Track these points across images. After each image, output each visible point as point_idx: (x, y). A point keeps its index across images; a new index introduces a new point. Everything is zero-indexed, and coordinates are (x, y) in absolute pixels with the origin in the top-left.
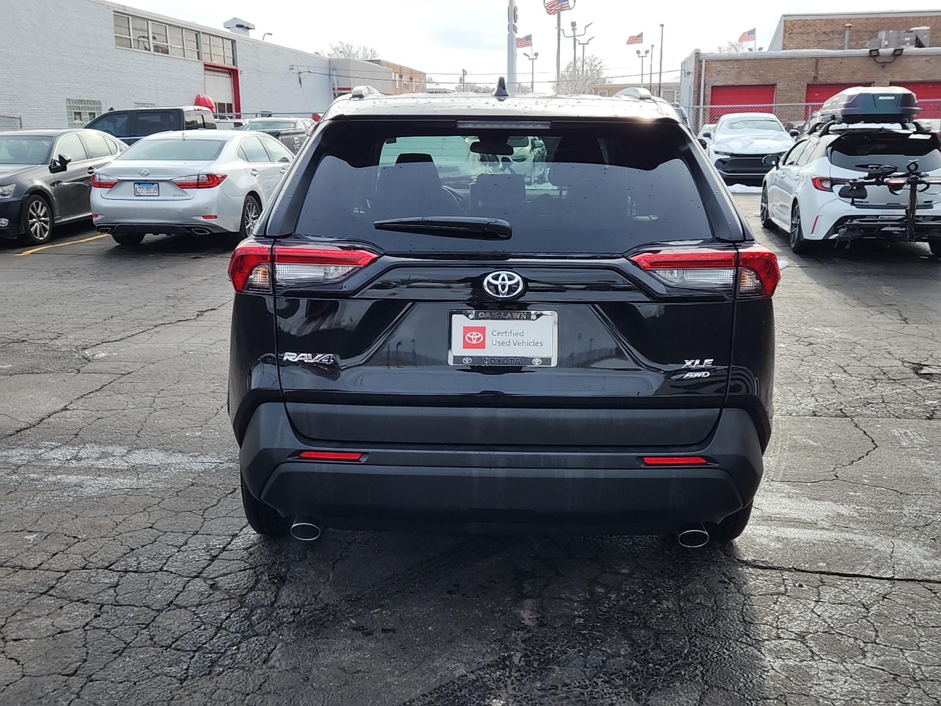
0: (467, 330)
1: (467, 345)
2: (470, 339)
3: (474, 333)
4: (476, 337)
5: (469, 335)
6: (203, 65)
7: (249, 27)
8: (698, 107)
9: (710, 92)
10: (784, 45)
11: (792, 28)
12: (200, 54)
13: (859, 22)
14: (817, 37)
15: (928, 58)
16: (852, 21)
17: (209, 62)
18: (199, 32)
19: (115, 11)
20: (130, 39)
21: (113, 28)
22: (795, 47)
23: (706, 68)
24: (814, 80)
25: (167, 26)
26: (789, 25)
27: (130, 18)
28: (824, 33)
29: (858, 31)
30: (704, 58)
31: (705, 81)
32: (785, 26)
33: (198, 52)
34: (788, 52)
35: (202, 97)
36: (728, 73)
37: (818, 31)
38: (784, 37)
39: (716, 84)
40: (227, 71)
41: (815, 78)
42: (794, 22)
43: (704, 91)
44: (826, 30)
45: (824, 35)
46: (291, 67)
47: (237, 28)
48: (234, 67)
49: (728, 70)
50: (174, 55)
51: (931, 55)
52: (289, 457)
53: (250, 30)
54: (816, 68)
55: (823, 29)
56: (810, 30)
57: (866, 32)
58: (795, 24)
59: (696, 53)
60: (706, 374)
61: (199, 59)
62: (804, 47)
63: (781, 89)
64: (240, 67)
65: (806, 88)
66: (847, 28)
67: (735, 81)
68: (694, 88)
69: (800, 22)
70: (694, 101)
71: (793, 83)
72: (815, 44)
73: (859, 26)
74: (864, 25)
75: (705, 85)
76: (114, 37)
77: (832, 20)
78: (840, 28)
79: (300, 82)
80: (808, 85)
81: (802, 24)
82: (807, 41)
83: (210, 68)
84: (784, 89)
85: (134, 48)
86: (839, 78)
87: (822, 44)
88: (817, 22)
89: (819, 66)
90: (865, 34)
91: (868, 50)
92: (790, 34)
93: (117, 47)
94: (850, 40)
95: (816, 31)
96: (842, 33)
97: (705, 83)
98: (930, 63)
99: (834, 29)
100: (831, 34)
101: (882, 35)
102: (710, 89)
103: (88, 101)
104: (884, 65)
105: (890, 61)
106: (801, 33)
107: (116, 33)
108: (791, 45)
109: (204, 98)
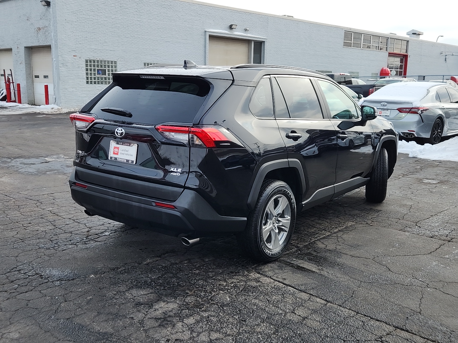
6: (388, 54)
7: (420, 34)
12: (387, 48)
17: (392, 52)
18: (389, 38)
19: (345, 31)
20: (351, 43)
21: (343, 38)
25: (372, 36)
27: (353, 33)
33: (387, 47)
35: (384, 69)
40: (402, 56)
46: (441, 53)
47: (413, 35)
48: (406, 54)
50: (373, 49)
53: (420, 35)
60: (179, 174)
61: (386, 50)
64: (409, 54)
76: (343, 43)
79: (446, 60)
83: (392, 55)
85: (353, 47)
93: (344, 47)
103: (326, 71)
107: (344, 40)
109: (385, 69)
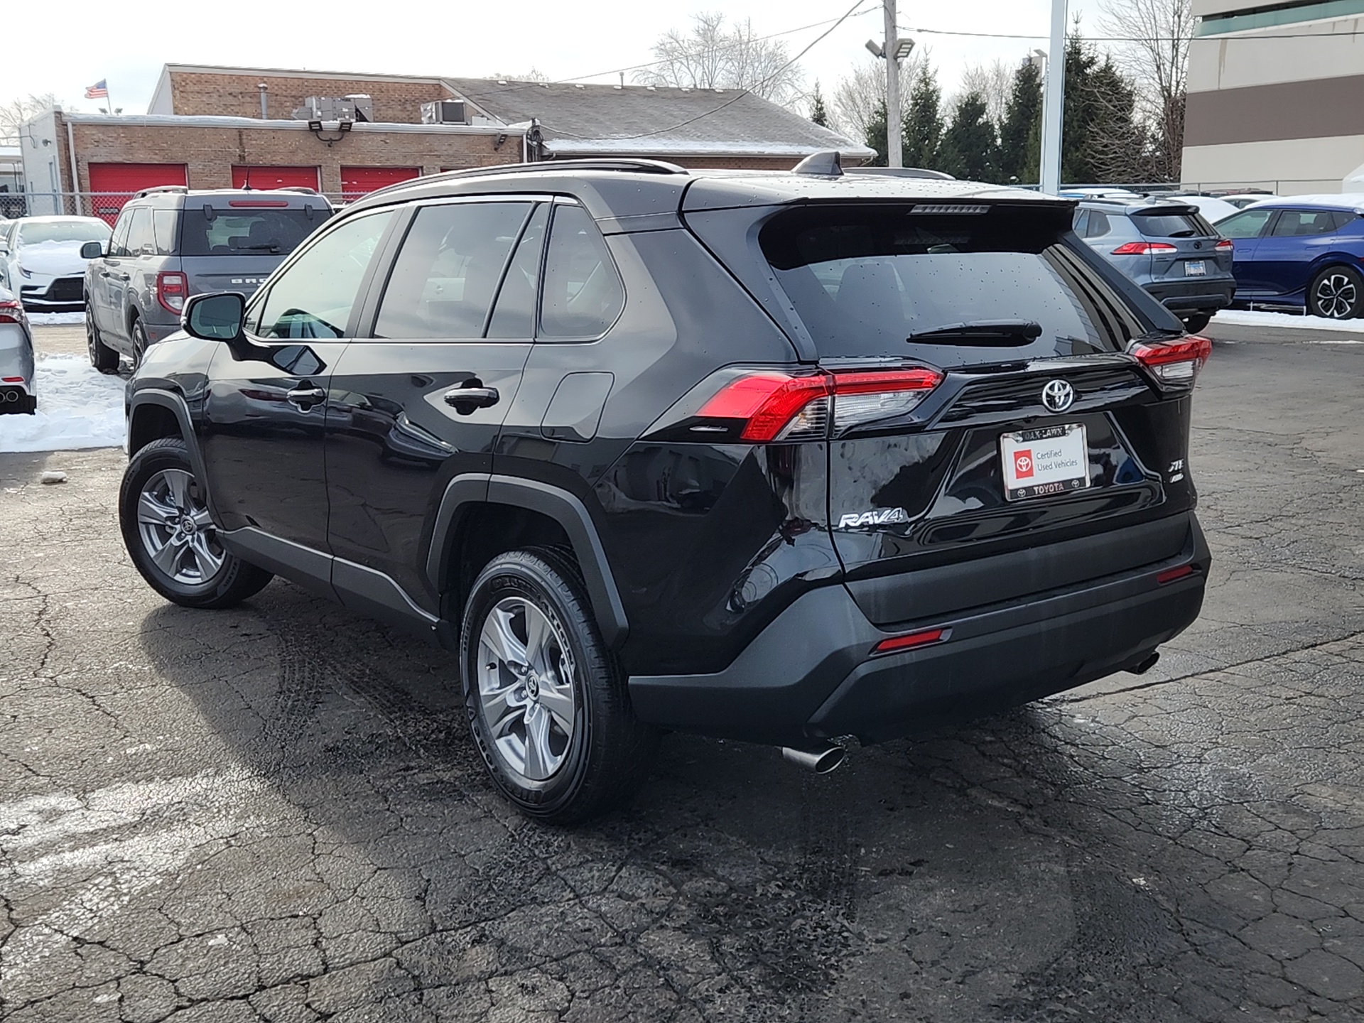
0: (1018, 455)
1: (1020, 475)
2: (1021, 466)
3: (1023, 458)
4: (1025, 463)
5: (1019, 462)
8: (71, 194)
9: (87, 172)
10: (175, 108)
11: (183, 84)
13: (276, 83)
14: (221, 99)
15: (383, 137)
16: (265, 79)
22: (192, 111)
23: (74, 134)
24: (241, 160)
26: (178, 79)
28: (230, 94)
29: (277, 95)
30: (69, 121)
31: (76, 155)
32: (172, 80)
34: (184, 119)
36: (110, 144)
37: (221, 91)
38: (174, 97)
39: (95, 160)
41: (242, 158)
42: (185, 76)
43: (78, 170)
44: (233, 90)
45: (231, 97)
49: (110, 139)
51: (386, 134)
52: (870, 653)
54: (241, 144)
55: (227, 89)
56: (211, 89)
57: (286, 96)
58: (186, 79)
59: (56, 112)
62: (205, 113)
63: (194, 170)
65: (231, 172)
66: (262, 90)
67: (124, 156)
68: (60, 165)
69: (193, 76)
70: (63, 185)
71: (212, 164)
72: (220, 109)
73: (276, 88)
74: (284, 87)
75: (77, 162)
77: (239, 77)
78: (251, 89)
80: (233, 166)
81: (197, 79)
82: (208, 104)
84: (201, 171)
86: (274, 158)
87: (229, 110)
88: (218, 77)
89: (245, 141)
90: (286, 99)
91: (307, 121)
92: (182, 92)
94: (269, 107)
95: (218, 91)
96: (255, 95)
97: (76, 158)
98: (387, 143)
99: (243, 90)
100: (240, 97)
101: (312, 102)
102: (87, 167)
104: (330, 143)
105: (337, 138)
106: (198, 93)
108: (186, 109)
